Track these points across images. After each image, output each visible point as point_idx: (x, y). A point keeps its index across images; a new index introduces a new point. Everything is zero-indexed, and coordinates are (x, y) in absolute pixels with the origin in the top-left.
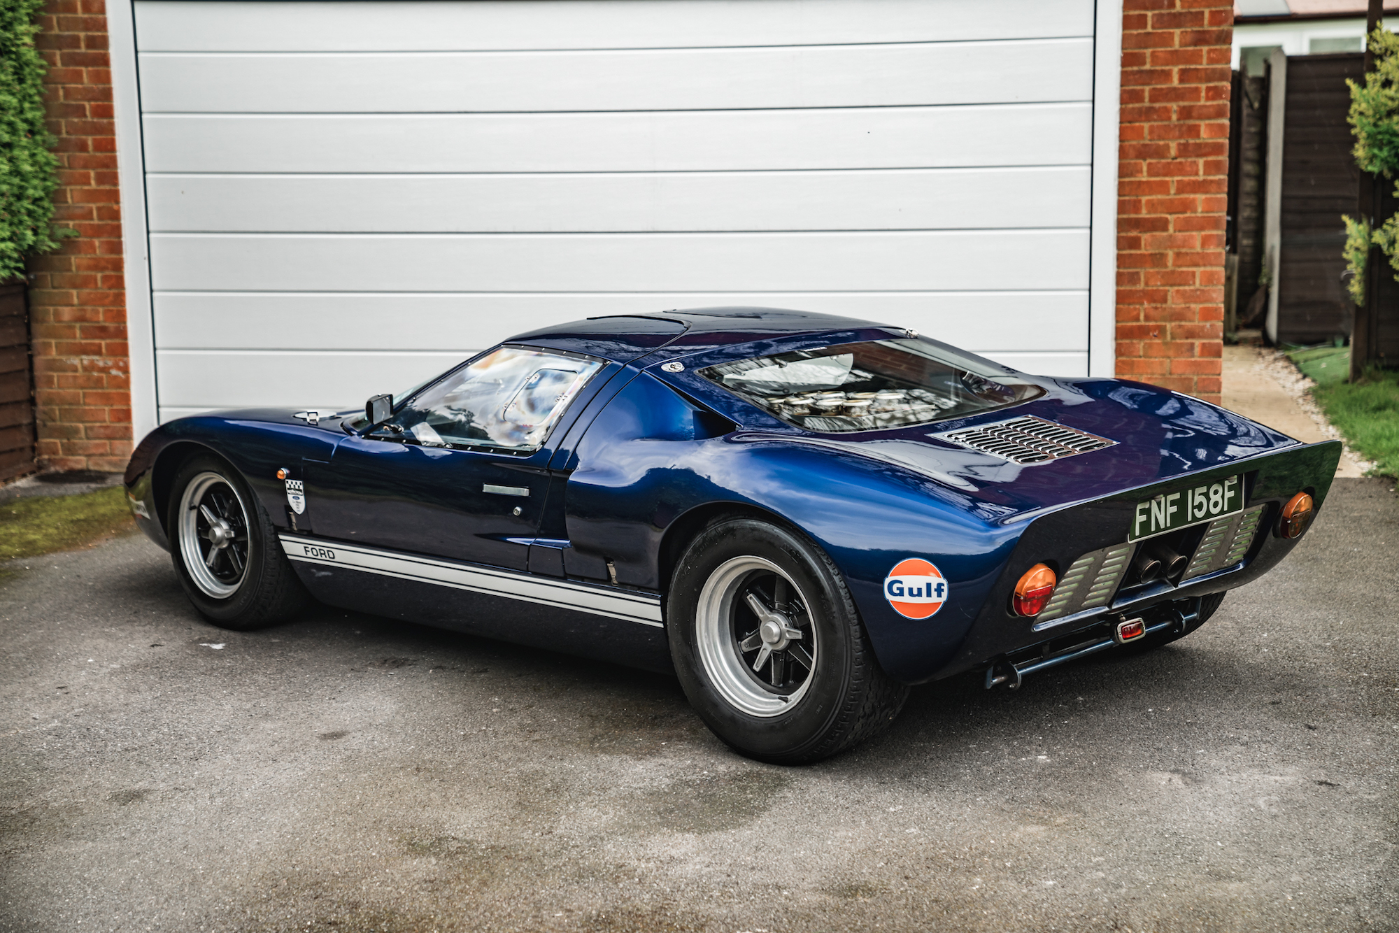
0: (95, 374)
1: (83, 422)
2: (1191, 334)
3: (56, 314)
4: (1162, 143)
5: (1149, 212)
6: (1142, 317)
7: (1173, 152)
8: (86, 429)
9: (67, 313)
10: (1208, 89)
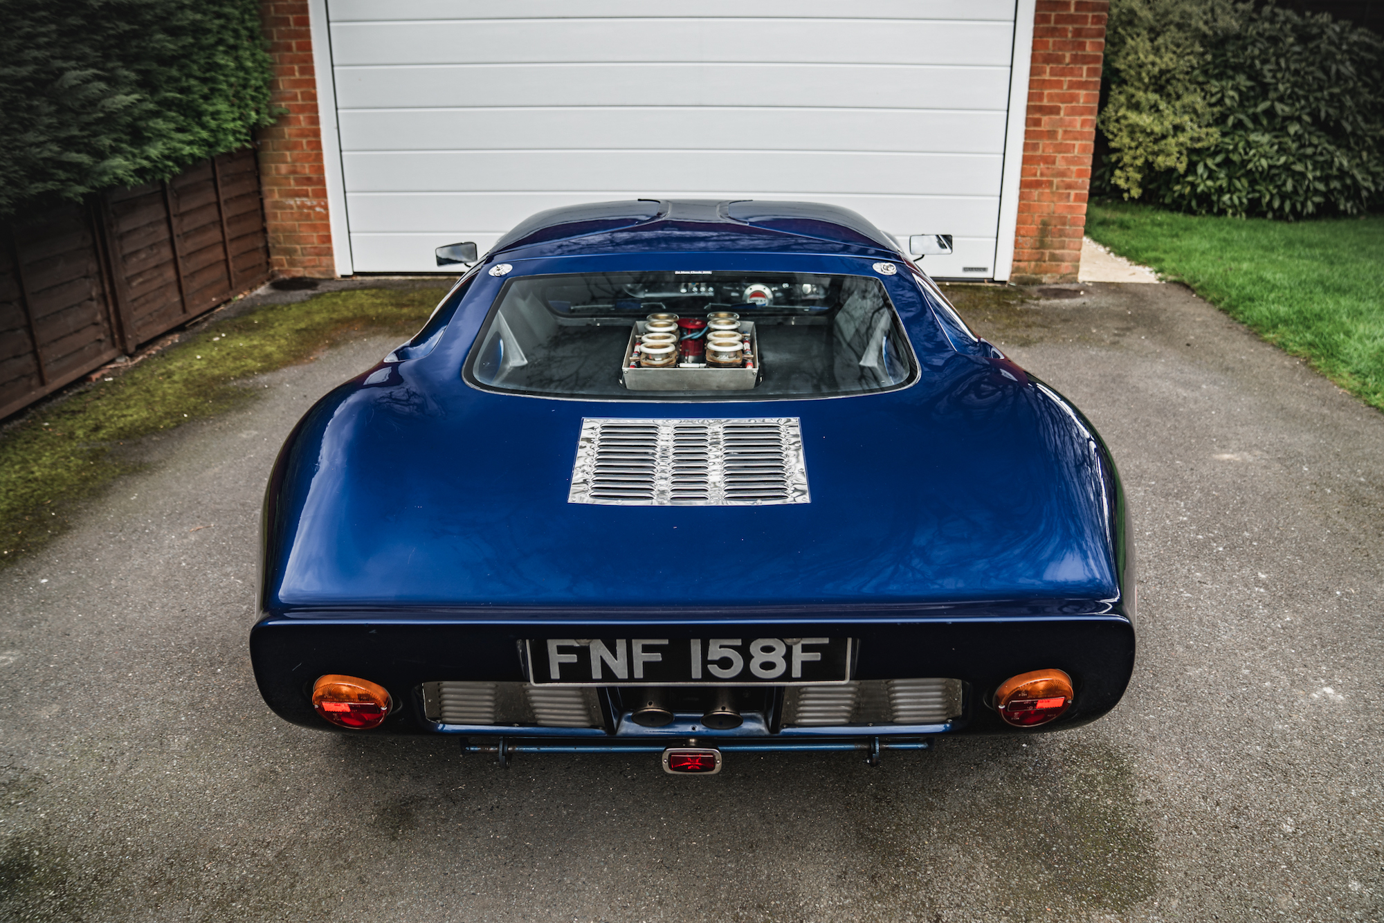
0: (305, 211)
1: (299, 244)
2: (1069, 186)
3: (277, 169)
4: (1060, 53)
5: (1049, 101)
6: (1038, 174)
7: (1067, 60)
8: (302, 249)
9: (284, 168)
10: (1093, 17)
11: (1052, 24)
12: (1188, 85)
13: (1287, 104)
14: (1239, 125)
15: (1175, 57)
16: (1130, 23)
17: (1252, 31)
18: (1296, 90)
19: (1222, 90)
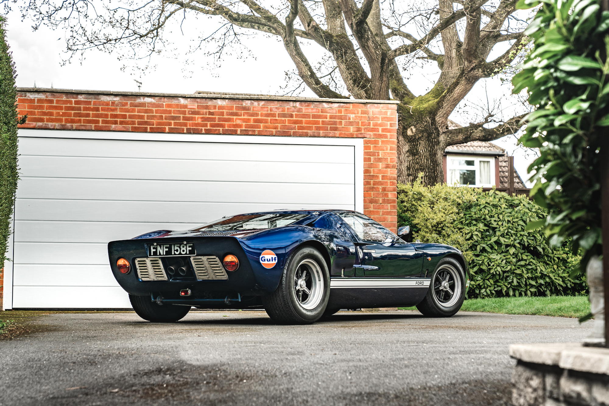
11: (372, 186)
12: (453, 229)
13: (506, 238)
14: (483, 250)
15: (444, 215)
16: (420, 199)
17: (483, 201)
18: (510, 230)
19: (471, 231)
